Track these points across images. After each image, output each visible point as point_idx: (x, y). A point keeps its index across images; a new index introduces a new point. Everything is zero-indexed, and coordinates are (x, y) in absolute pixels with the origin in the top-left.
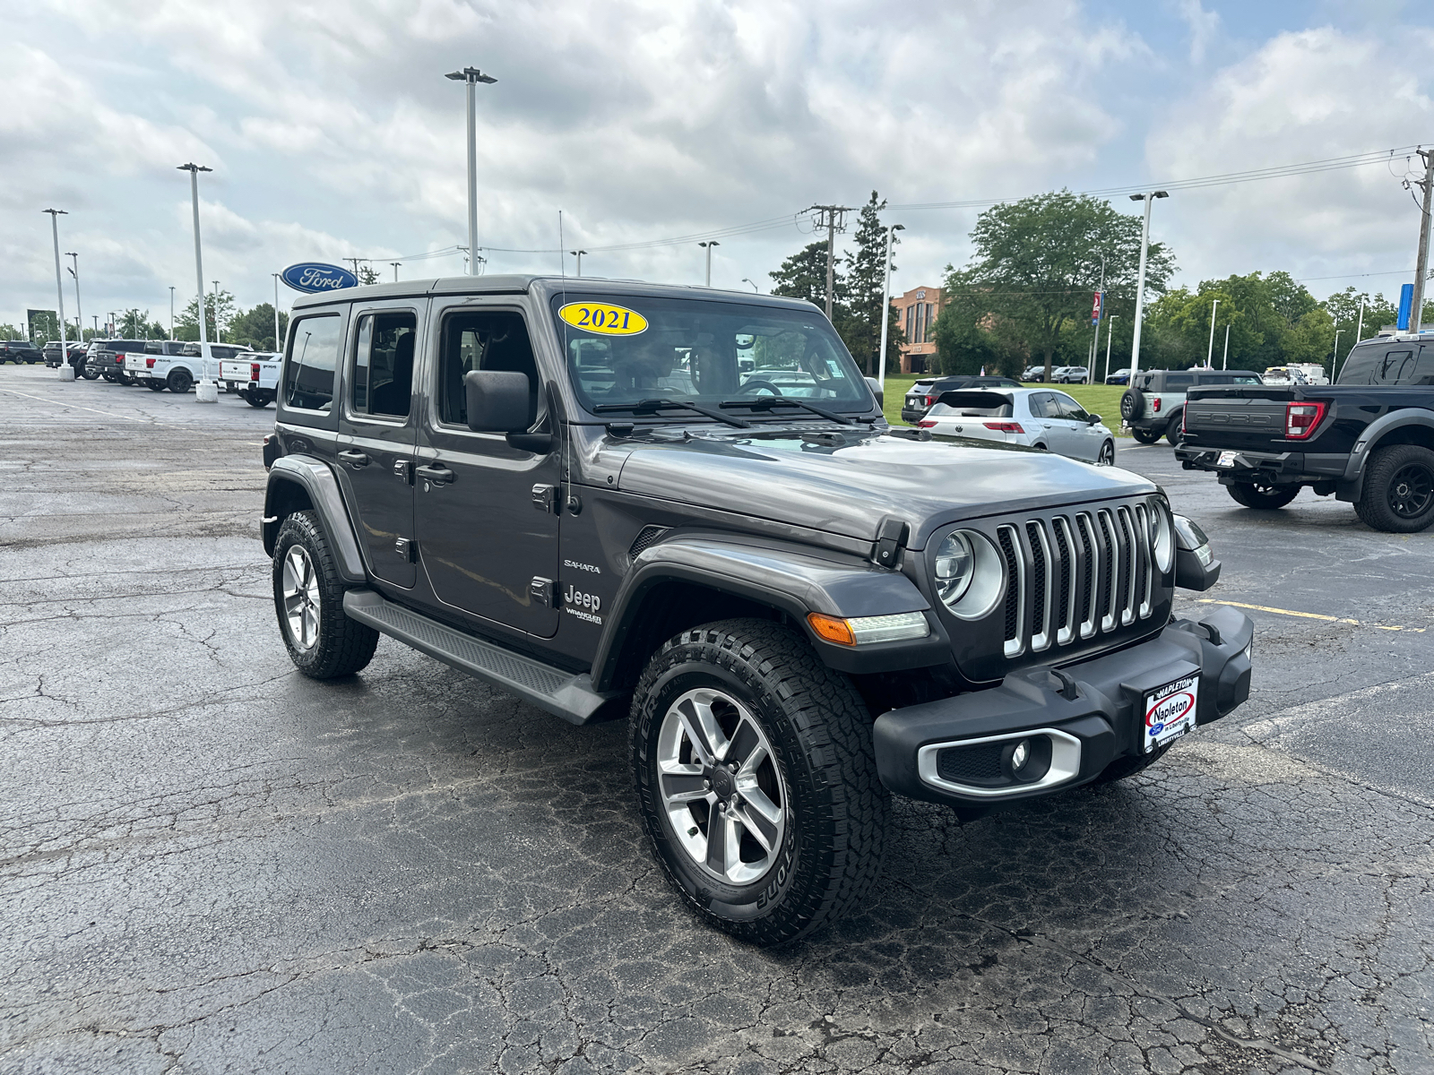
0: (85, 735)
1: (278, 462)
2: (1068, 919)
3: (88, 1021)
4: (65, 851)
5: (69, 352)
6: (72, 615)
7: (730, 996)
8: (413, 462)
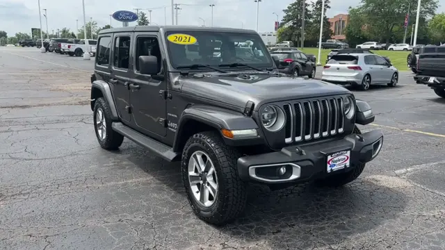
0: (37, 163)
1: (95, 82)
2: (307, 222)
3: (29, 233)
4: (28, 193)
5: (44, 43)
6: (37, 128)
7: (200, 236)
8: (130, 82)
